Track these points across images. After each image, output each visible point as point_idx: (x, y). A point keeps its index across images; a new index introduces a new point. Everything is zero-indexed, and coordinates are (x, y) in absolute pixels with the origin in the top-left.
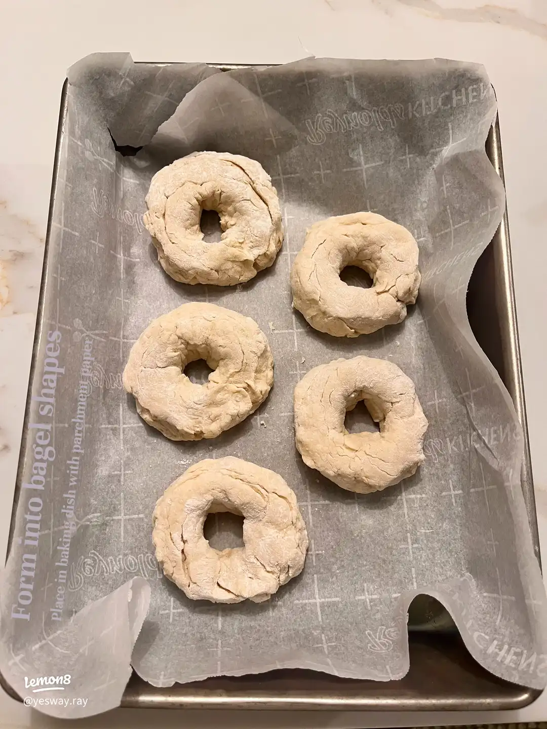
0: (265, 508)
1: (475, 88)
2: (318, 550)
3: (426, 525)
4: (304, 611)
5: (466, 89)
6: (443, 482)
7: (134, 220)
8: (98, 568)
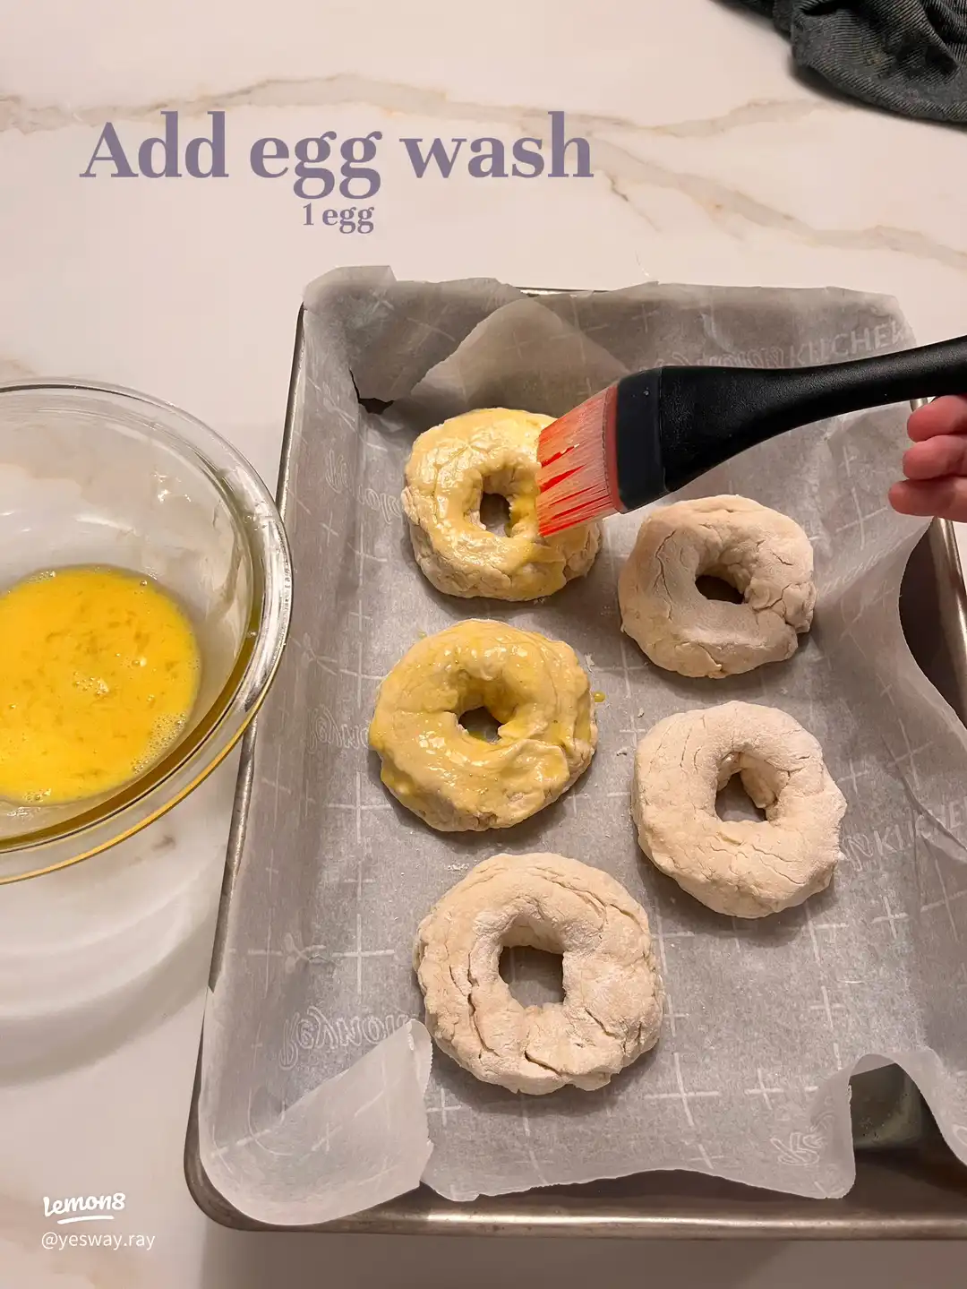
0: (601, 929)
1: (883, 329)
2: (678, 1012)
3: (851, 972)
4: (662, 1111)
5: (871, 330)
6: (873, 902)
7: (380, 504)
8: (320, 1036)
